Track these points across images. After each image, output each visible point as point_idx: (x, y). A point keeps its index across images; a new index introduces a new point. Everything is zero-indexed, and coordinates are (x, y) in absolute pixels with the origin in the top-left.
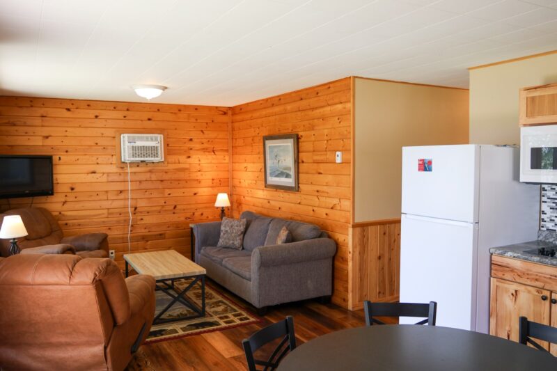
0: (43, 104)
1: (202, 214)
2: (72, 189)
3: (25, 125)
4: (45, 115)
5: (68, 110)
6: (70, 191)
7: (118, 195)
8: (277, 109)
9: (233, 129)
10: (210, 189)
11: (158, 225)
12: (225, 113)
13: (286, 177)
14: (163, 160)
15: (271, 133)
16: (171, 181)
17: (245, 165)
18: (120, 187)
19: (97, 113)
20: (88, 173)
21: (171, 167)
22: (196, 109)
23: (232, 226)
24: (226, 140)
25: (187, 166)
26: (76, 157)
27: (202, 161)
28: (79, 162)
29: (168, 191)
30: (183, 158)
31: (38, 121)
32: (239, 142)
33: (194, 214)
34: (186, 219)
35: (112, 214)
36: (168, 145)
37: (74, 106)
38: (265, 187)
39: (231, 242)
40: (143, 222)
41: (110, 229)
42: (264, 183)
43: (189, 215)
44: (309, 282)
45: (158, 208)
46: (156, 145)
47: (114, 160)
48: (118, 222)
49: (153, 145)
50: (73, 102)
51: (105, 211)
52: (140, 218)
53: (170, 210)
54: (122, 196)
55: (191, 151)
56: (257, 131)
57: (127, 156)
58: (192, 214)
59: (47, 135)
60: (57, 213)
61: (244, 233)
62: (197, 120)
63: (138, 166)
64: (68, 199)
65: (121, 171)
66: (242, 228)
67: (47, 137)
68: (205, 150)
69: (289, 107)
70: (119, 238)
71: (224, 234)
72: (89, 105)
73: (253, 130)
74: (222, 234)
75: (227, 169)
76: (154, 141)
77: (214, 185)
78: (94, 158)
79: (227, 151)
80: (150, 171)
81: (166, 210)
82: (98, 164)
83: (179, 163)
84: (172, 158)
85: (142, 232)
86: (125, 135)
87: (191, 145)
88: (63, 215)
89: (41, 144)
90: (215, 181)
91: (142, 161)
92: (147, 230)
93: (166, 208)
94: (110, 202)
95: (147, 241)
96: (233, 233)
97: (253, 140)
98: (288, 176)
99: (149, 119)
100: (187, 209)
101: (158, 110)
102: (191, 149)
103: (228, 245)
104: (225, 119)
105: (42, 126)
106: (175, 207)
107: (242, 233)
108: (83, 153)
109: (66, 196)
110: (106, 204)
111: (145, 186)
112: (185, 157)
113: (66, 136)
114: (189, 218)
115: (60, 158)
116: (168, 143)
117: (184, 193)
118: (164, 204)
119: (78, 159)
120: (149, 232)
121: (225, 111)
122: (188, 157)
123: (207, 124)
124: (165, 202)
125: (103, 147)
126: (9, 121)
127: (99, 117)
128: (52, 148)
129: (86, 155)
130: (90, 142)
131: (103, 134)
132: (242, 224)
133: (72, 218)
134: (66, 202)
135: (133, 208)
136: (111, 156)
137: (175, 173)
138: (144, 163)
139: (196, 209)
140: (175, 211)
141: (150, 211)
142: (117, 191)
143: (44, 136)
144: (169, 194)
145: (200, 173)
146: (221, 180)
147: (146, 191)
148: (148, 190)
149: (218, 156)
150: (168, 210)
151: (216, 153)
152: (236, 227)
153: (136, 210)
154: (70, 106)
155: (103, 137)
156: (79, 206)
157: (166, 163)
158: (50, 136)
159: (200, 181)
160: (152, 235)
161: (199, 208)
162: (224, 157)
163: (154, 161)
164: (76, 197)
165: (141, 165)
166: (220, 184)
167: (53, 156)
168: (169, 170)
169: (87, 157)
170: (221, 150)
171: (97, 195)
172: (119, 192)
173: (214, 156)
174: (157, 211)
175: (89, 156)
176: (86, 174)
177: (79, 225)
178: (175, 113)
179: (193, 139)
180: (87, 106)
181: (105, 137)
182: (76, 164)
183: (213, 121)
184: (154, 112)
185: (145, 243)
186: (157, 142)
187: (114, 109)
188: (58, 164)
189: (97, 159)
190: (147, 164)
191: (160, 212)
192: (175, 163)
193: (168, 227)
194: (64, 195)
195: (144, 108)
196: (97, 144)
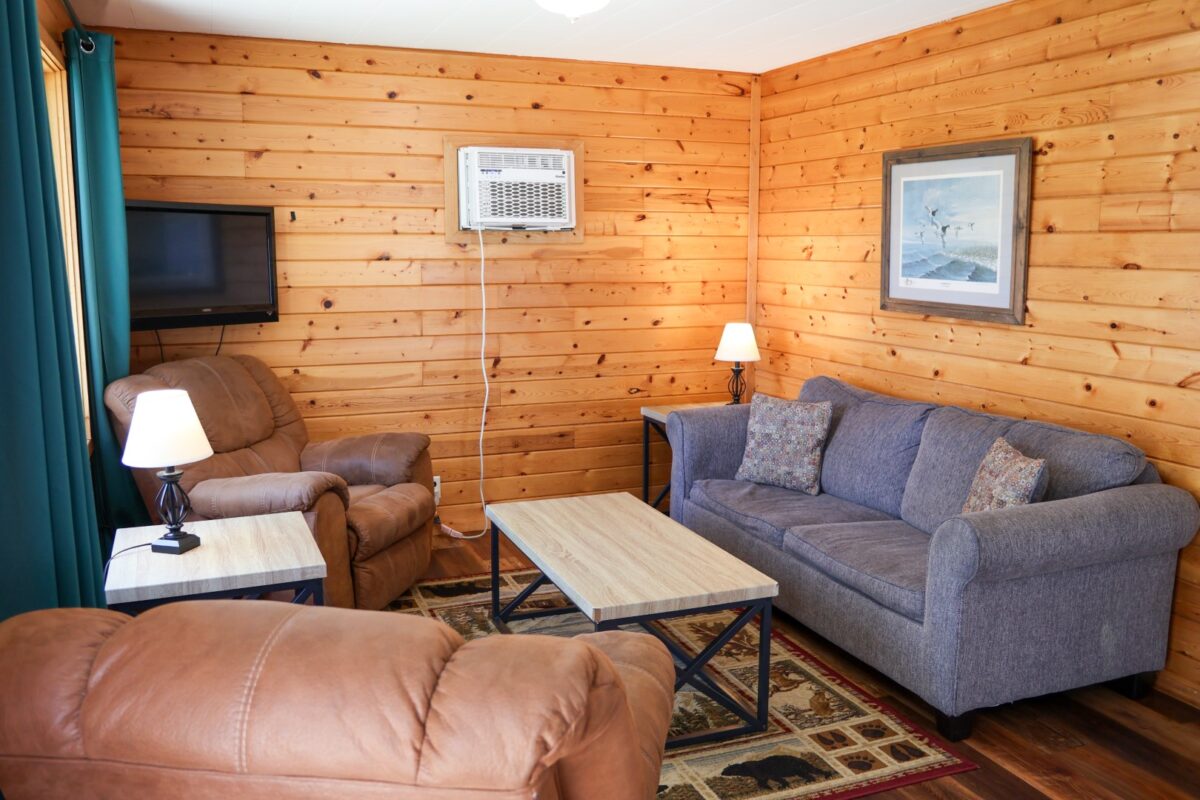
0: (246, 57)
1: (673, 380)
2: (328, 304)
3: (197, 117)
4: (250, 89)
5: (315, 74)
6: (322, 309)
7: (448, 323)
8: (941, 65)
9: (765, 139)
10: (697, 309)
11: (556, 409)
12: (743, 92)
13: (973, 278)
14: (573, 225)
15: (918, 141)
16: (593, 285)
17: (807, 241)
18: (454, 299)
19: (391, 83)
20: (369, 260)
21: (594, 244)
22: (664, 78)
23: (785, 422)
24: (743, 172)
25: (636, 243)
26: (338, 214)
27: (677, 231)
28: (346, 227)
29: (583, 314)
30: (625, 221)
31: (232, 107)
32: (789, 175)
33: (650, 379)
34: (630, 392)
35: (433, 375)
36: (586, 181)
37: (332, 64)
38: (883, 307)
39: (784, 469)
40: (515, 400)
41: (427, 417)
42: (877, 294)
43: (638, 381)
44: (1106, 628)
45: (557, 362)
46: (556, 181)
47: (439, 221)
48: (450, 397)
49: (548, 181)
50: (327, 51)
51: (416, 368)
52: (507, 387)
53: (591, 367)
54: (460, 325)
55: (646, 199)
56: (859, 137)
57: (476, 211)
58: (645, 378)
59: (257, 147)
60: (287, 372)
61: (824, 444)
62: (665, 110)
63: (504, 241)
64: (317, 332)
65: (457, 254)
66: (819, 431)
67: (258, 154)
68: (683, 197)
69: (997, 53)
70: (454, 443)
71: (759, 445)
72: (369, 62)
73: (839, 136)
74: (751, 444)
75: (743, 255)
76: (554, 169)
77: (707, 298)
78: (388, 216)
79: (745, 202)
80: (536, 257)
81: (576, 369)
82: (396, 233)
83: (616, 234)
84: (600, 220)
85: (516, 427)
86: (470, 150)
87: (648, 182)
88: (305, 376)
89: (241, 173)
90: (708, 287)
91: (517, 228)
92: (525, 423)
93: (580, 361)
94: (428, 342)
95: (527, 453)
96: (790, 442)
97: (837, 167)
98: (977, 275)
99: (536, 106)
100: (635, 366)
101: (561, 79)
102: (648, 195)
103: (771, 478)
104: (740, 107)
105: (244, 121)
106: (602, 359)
107: (819, 443)
108: (358, 203)
109: (311, 323)
110: (418, 348)
111: (521, 297)
112: (631, 217)
113: (311, 152)
114: (638, 390)
115: (293, 214)
116: (587, 177)
117: (625, 319)
118: (571, 350)
119: (342, 220)
120: (532, 427)
121: (744, 85)
122: (638, 216)
123: (693, 121)
124: (575, 346)
125: (410, 185)
126: (154, 107)
127: (399, 98)
128: (273, 186)
129: (362, 207)
130: (376, 170)
131: (409, 147)
132: (818, 417)
133: (329, 386)
134: (310, 340)
135: (492, 361)
136: (432, 211)
137: (604, 264)
138: (522, 234)
139: (658, 367)
140: (601, 370)
141: (536, 369)
142: (448, 310)
143: (250, 151)
144: (587, 323)
145: (670, 263)
146: (725, 284)
147: (525, 314)
148: (529, 311)
149: (719, 217)
150: (583, 368)
151: (715, 207)
152: (799, 426)
153: (498, 366)
154: (318, 64)
155: (409, 155)
156: (345, 351)
157: (580, 233)
158: (267, 150)
159: (669, 288)
160: (538, 437)
161: (666, 364)
162: (737, 218)
163: (548, 228)
164: (337, 328)
165: (514, 237)
166: (724, 296)
167: (276, 209)
168: (587, 253)
169: (367, 213)
170: (728, 198)
171: (395, 321)
172: (454, 314)
173: (709, 217)
174: (553, 368)
175: (372, 210)
176: (365, 263)
177: (347, 405)
178: (606, 88)
179: (654, 167)
180: (366, 65)
181: (415, 155)
182: (337, 233)
183: (709, 115)
184: (549, 84)
185: (521, 457)
186: (560, 173)
187: (439, 74)
188: (290, 233)
189: (395, 218)
190: (528, 236)
191: (560, 373)
192: (603, 234)
193: (583, 415)
194: (305, 320)
195: (523, 71)
196: (393, 175)
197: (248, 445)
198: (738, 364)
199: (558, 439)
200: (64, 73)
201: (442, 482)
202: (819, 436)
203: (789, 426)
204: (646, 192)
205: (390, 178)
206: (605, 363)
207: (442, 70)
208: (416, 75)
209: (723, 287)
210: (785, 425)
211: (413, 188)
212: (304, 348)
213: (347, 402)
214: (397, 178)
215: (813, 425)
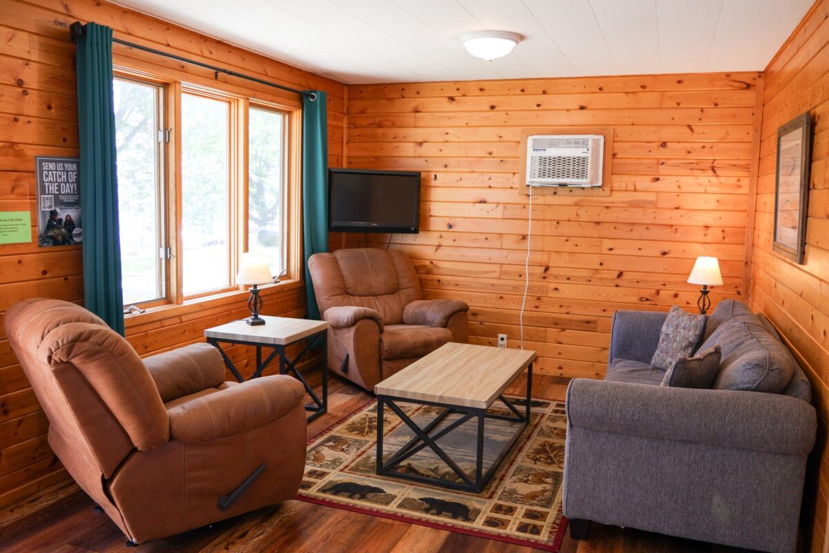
0: (418, 93)
1: (676, 296)
2: (450, 226)
3: (394, 125)
4: (419, 109)
5: (452, 99)
6: (446, 229)
7: (518, 242)
9: (763, 121)
11: (584, 304)
12: (748, 86)
14: (600, 184)
16: (616, 225)
17: (766, 198)
18: (518, 228)
19: (493, 101)
20: (475, 203)
21: (618, 197)
22: (679, 82)
23: (677, 326)
24: (746, 146)
25: (652, 197)
26: (458, 176)
27: (684, 189)
28: (463, 183)
29: (607, 244)
30: (644, 182)
31: (410, 119)
32: (766, 147)
33: (658, 293)
34: (641, 299)
35: (507, 273)
36: (614, 155)
37: (461, 93)
38: (774, 247)
39: (669, 359)
40: (557, 295)
41: (501, 298)
42: (773, 238)
43: (647, 293)
45: (587, 274)
46: (582, 155)
47: (516, 181)
48: (515, 288)
49: (576, 155)
50: (459, 86)
51: (496, 268)
52: (553, 286)
53: (611, 280)
54: (525, 244)
55: (661, 167)
57: (529, 174)
58: (654, 291)
59: (420, 140)
60: (428, 263)
62: (678, 104)
63: (555, 193)
64: (444, 242)
65: (525, 200)
66: (693, 336)
67: (421, 144)
68: (692, 165)
71: (664, 341)
72: (481, 90)
74: (660, 341)
75: (742, 208)
76: (580, 148)
77: (708, 239)
78: (486, 178)
79: (746, 168)
80: (576, 204)
81: (601, 279)
82: (490, 187)
83: (635, 190)
84: (619, 182)
85: (551, 311)
86: (534, 137)
87: (662, 154)
88: (435, 266)
89: (412, 155)
90: (710, 231)
91: (563, 185)
92: (564, 310)
93: (604, 275)
94: (505, 253)
95: (563, 330)
96: (675, 341)
99: (582, 108)
100: (646, 282)
101: (601, 89)
102: (663, 164)
104: (749, 97)
105: (415, 127)
106: (620, 275)
108: (468, 170)
109: (441, 237)
110: (497, 256)
111: (566, 229)
112: (649, 178)
113: (447, 142)
114: (647, 300)
115: (435, 176)
116: (615, 152)
117: (640, 249)
118: (598, 267)
119: (461, 179)
120: (568, 313)
121: (748, 81)
122: (654, 179)
123: (702, 111)
124: (601, 264)
125: (500, 159)
126: (375, 121)
127: (496, 109)
128: (426, 161)
129: (472, 172)
130: (480, 151)
131: (500, 137)
132: (694, 325)
133: (448, 273)
134: (440, 246)
135: (543, 268)
136: (512, 175)
137: (626, 211)
138: (567, 190)
139: (664, 285)
140: (619, 282)
141: (573, 277)
142: (517, 234)
143: (417, 143)
144: (611, 249)
145: (678, 213)
146: (726, 229)
147: (567, 240)
148: (570, 239)
149: (723, 180)
150: (606, 279)
151: (718, 172)
152: (682, 330)
153: (548, 272)
154: (453, 93)
155: (500, 142)
156: (457, 254)
157: (607, 190)
158: (425, 142)
159: (676, 229)
160: (571, 321)
161: (671, 283)
162: (739, 180)
163: (583, 186)
164: (454, 240)
165: (561, 191)
166: (724, 238)
167: (422, 174)
168: (613, 203)
169: (475, 175)
170: (731, 165)
171: (487, 239)
172: (521, 237)
173: (714, 180)
174: (584, 277)
175: (477, 174)
176: (472, 204)
177: (457, 285)
178: (633, 92)
179: (668, 144)
180: (479, 91)
181: (504, 142)
182: (458, 187)
183: (716, 105)
184: (592, 93)
185: (560, 332)
186: (585, 150)
187: (521, 93)
188: (434, 187)
189: (490, 179)
190: (571, 191)
191: (590, 281)
192: (626, 190)
193: (604, 311)
194: (438, 234)
195: (574, 86)
196: (490, 154)
197: (375, 295)
198: (705, 287)
199: (585, 325)
200: (301, 110)
201: (508, 339)
202: (691, 339)
203: (678, 330)
204: (661, 161)
205: (488, 155)
206: (623, 278)
207: (522, 91)
208: (508, 94)
209: (723, 231)
210: (677, 329)
211: (502, 161)
212: (436, 250)
213: (457, 283)
214: (493, 155)
215: (689, 330)
